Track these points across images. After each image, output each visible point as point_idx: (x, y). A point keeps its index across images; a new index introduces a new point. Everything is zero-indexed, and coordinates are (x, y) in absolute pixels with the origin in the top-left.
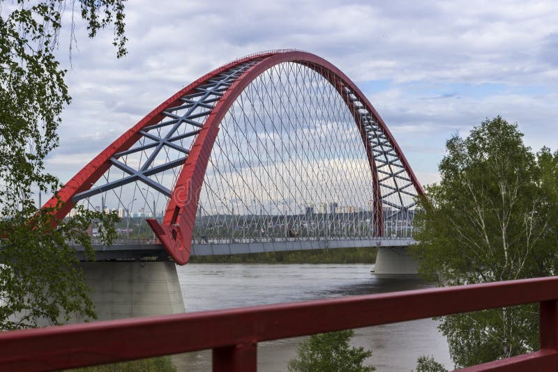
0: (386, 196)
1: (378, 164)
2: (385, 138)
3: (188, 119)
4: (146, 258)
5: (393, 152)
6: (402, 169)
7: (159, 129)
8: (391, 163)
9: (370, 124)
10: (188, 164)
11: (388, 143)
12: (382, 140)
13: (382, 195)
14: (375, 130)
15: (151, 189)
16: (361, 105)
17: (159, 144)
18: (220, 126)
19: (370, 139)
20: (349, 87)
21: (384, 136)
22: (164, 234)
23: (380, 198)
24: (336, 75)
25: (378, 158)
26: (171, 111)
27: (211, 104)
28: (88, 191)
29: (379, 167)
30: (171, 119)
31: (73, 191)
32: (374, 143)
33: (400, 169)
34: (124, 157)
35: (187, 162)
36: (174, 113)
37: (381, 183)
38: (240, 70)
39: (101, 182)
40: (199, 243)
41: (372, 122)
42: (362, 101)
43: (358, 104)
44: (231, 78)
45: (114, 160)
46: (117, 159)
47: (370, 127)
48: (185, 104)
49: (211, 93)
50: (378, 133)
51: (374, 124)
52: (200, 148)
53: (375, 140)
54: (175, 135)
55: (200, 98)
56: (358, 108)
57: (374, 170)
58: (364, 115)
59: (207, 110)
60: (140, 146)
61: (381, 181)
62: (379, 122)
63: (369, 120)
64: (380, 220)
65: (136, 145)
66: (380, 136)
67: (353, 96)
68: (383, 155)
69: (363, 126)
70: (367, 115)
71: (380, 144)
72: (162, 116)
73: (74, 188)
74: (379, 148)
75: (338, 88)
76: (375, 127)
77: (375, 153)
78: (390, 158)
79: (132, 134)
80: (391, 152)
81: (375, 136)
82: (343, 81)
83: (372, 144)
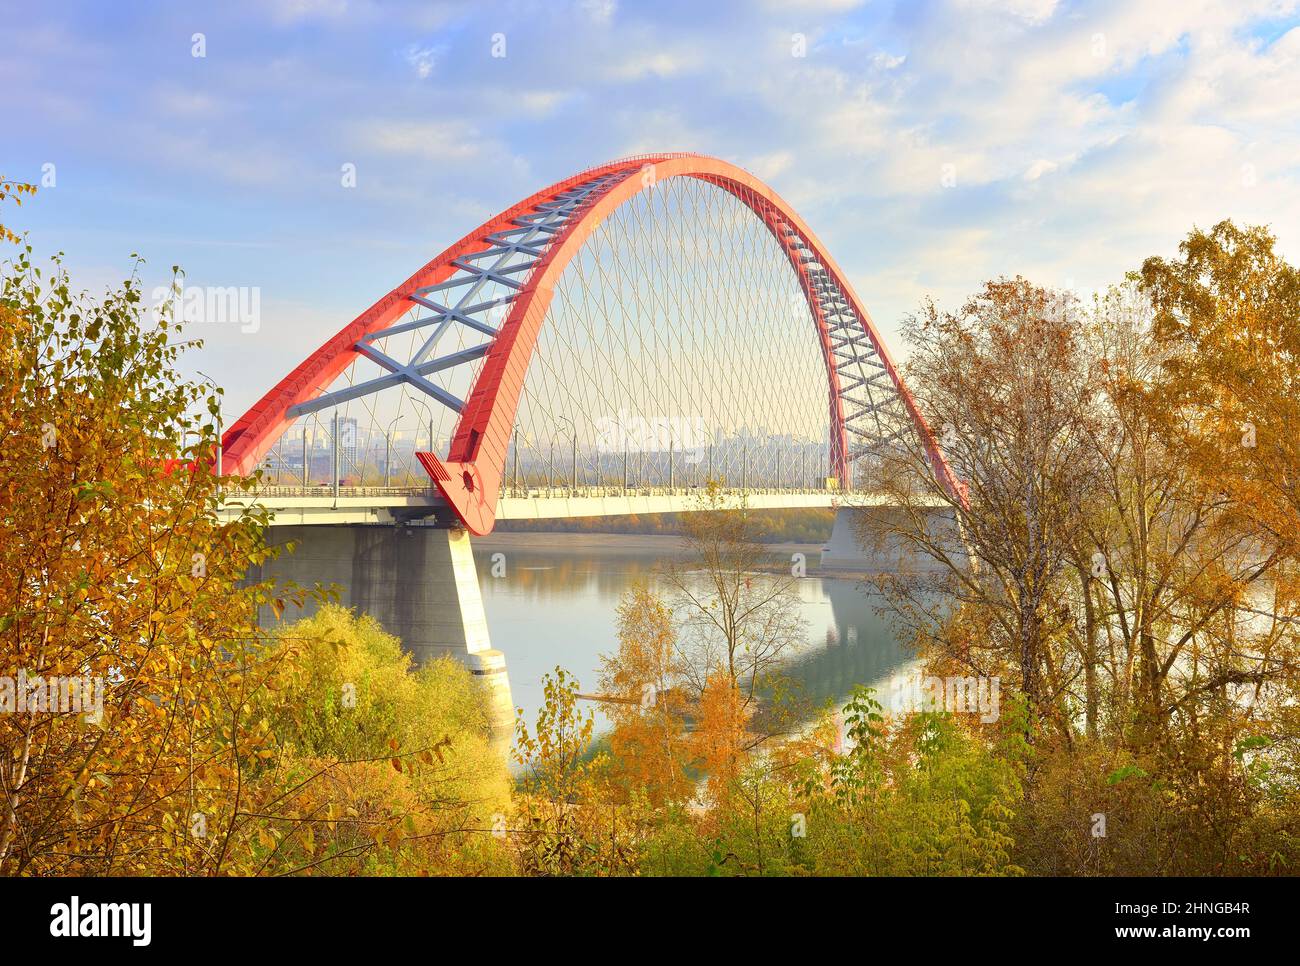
0: (852, 418)
1: (838, 360)
2: (852, 315)
3: (498, 274)
4: (414, 522)
5: (867, 340)
6: (882, 370)
7: (445, 291)
8: (862, 359)
9: (826, 289)
10: (495, 355)
11: (858, 325)
12: (846, 319)
13: (845, 416)
14: (834, 300)
15: (431, 400)
16: (810, 255)
17: (444, 316)
19: (826, 316)
20: (790, 223)
21: (850, 311)
22: (448, 478)
23: (840, 421)
24: (766, 202)
25: (840, 350)
26: (467, 259)
27: (541, 248)
29: (840, 367)
30: (468, 274)
32: (832, 323)
34: (383, 340)
35: (494, 351)
36: (474, 263)
37: (845, 394)
41: (828, 285)
42: (813, 249)
43: (807, 253)
45: (362, 344)
46: (369, 342)
47: (825, 294)
48: (494, 247)
49: (541, 229)
50: (840, 306)
51: (833, 290)
53: (835, 318)
54: (474, 302)
55: (520, 236)
56: (804, 261)
57: (832, 370)
58: (815, 273)
59: (533, 259)
60: (410, 320)
61: (845, 390)
62: (842, 287)
63: (824, 281)
64: (840, 461)
66: (843, 312)
67: (798, 240)
68: (849, 345)
69: (813, 293)
70: (822, 273)
71: (843, 325)
72: (452, 267)
73: (289, 394)
74: (841, 332)
75: (769, 225)
76: (833, 295)
77: (835, 342)
78: (861, 351)
79: (396, 299)
80: (863, 340)
81: (834, 312)
82: (779, 212)
83: (830, 326)
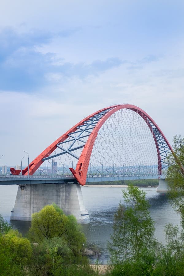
0: (163, 159)
1: (159, 147)
3: (86, 130)
4: (69, 183)
5: (165, 143)
6: (169, 149)
7: (75, 134)
8: (164, 147)
9: (156, 132)
10: (85, 147)
11: (163, 139)
12: (161, 138)
13: (161, 159)
14: (158, 134)
15: (72, 157)
16: (153, 125)
17: (75, 140)
18: (98, 133)
19: (156, 138)
20: (148, 118)
21: (162, 136)
22: (76, 173)
23: (160, 160)
24: (143, 113)
26: (80, 127)
27: (95, 124)
28: (48, 157)
30: (80, 130)
31: (42, 157)
32: (158, 139)
33: (166, 145)
34: (62, 144)
35: (85, 146)
36: (81, 128)
37: (161, 154)
38: (106, 112)
39: (53, 154)
40: (90, 177)
41: (157, 131)
42: (153, 123)
43: (152, 124)
44: (103, 114)
45: (58, 145)
46: (59, 145)
48: (85, 124)
49: (95, 120)
50: (159, 135)
51: (158, 132)
52: (90, 141)
53: (158, 138)
54: (81, 136)
55: (91, 122)
56: (151, 126)
57: (158, 149)
59: (94, 127)
60: (68, 140)
62: (160, 131)
63: (156, 130)
64: (160, 169)
65: (67, 140)
66: (160, 137)
67: (150, 121)
68: (161, 144)
69: (154, 133)
70: (155, 128)
71: (160, 139)
72: (76, 128)
73: (43, 156)
74: (160, 141)
75: (144, 118)
76: (158, 133)
77: (158, 143)
78: (164, 145)
79: (65, 136)
81: (158, 136)
82: (146, 116)
83: (157, 140)
